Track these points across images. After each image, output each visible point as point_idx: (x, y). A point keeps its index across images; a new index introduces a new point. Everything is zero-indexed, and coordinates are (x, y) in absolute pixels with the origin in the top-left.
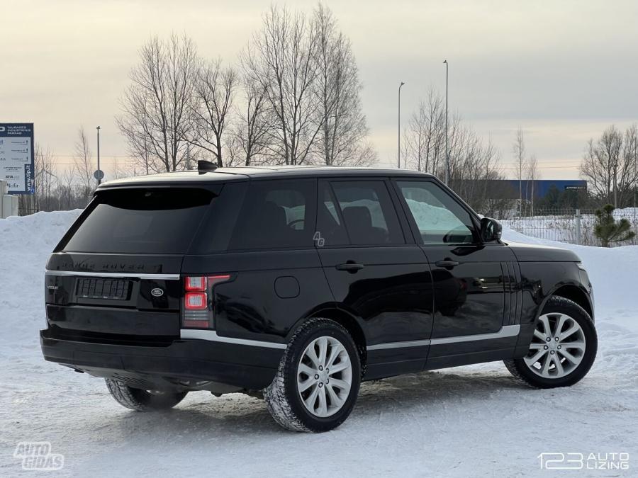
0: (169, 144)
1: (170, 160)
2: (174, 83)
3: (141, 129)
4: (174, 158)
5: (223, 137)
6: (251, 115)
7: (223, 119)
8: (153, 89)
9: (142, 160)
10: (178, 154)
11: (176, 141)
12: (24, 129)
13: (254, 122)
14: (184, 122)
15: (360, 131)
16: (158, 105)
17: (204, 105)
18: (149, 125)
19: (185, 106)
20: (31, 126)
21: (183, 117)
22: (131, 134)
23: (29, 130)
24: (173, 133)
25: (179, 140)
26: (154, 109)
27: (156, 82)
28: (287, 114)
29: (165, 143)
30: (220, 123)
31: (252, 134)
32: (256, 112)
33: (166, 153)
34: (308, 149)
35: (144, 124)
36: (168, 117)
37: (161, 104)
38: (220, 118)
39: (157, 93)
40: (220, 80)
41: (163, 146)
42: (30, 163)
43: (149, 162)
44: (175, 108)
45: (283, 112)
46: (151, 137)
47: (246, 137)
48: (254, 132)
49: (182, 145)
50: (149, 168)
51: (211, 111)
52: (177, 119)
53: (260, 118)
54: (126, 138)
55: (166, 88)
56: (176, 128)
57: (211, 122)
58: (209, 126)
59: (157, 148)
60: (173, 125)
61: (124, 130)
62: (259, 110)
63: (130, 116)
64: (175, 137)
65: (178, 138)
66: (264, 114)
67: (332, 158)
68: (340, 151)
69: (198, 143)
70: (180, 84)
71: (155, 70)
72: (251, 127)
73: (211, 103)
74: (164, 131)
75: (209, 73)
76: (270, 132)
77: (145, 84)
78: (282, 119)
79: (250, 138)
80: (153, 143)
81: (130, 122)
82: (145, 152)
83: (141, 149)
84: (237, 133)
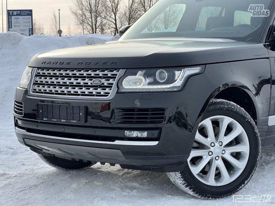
1: (94, 26)
3: (80, 12)
4: (96, 25)
5: (117, 15)
6: (130, 5)
7: (117, 7)
9: (81, 27)
10: (97, 23)
11: (96, 17)
12: (28, 12)
13: (131, 8)
14: (100, 8)
15: (180, 13)
16: (88, 1)
18: (84, 10)
20: (31, 11)
21: (99, 6)
22: (76, 14)
23: (31, 13)
25: (98, 17)
26: (86, 3)
28: (146, 4)
29: (92, 19)
30: (116, 9)
31: (131, 14)
32: (132, 4)
33: (92, 23)
34: (157, 22)
35: (82, 10)
36: (93, 7)
38: (116, 6)
41: (90, 20)
42: (31, 28)
43: (84, 27)
44: (96, 3)
45: (144, 4)
46: (85, 16)
47: (128, 15)
48: (131, 13)
49: (99, 19)
50: (84, 30)
51: (112, 3)
52: (97, 8)
53: (134, 7)
54: (74, 16)
56: (96, 11)
57: (112, 8)
58: (111, 10)
59: (88, 21)
60: (95, 10)
61: (73, 12)
62: (133, 3)
63: (75, 6)
64: (96, 15)
66: (136, 5)
67: (167, 26)
68: (171, 22)
69: (106, 18)
72: (130, 11)
74: (91, 13)
76: (138, 13)
78: (144, 7)
79: (130, 16)
80: (86, 18)
81: (75, 9)
82: (82, 22)
83: (81, 21)
84: (124, 13)
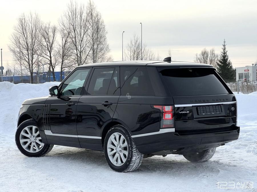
0: (30, 56)
1: (30, 62)
2: (31, 31)
3: (18, 50)
4: (32, 61)
5: (52, 53)
6: (63, 45)
7: (52, 46)
8: (23, 33)
9: (19, 62)
10: (34, 60)
11: (33, 54)
13: (64, 47)
14: (36, 47)
15: (107, 51)
16: (25, 40)
17: (44, 40)
18: (21, 48)
19: (36, 41)
21: (35, 45)
22: (14, 52)
24: (32, 51)
26: (23, 42)
27: (24, 30)
28: (78, 44)
29: (28, 55)
30: (51, 47)
32: (65, 43)
33: (29, 59)
34: (86, 58)
35: (20, 48)
36: (29, 45)
37: (26, 40)
38: (51, 45)
39: (24, 35)
40: (50, 30)
41: (27, 56)
43: (22, 63)
44: (32, 41)
45: (76, 43)
46: (22, 53)
47: (61, 53)
48: (65, 51)
49: (35, 56)
50: (22, 66)
51: (47, 42)
52: (33, 46)
53: (67, 46)
54: (12, 53)
55: (28, 33)
56: (32, 49)
57: (47, 47)
58: (46, 48)
59: (25, 57)
60: (31, 48)
61: (11, 50)
62: (66, 42)
63: (14, 44)
64: (32, 53)
65: (33, 53)
66: (68, 44)
67: (96, 61)
68: (99, 58)
69: (42, 55)
70: (34, 32)
71: (24, 26)
72: (63, 49)
73: (47, 39)
74: (28, 51)
75: (46, 27)
76: (71, 51)
77: (19, 31)
78: (76, 46)
79: (63, 53)
80: (23, 55)
81: (13, 47)
82: (20, 59)
83: (18, 58)
84: (58, 52)
